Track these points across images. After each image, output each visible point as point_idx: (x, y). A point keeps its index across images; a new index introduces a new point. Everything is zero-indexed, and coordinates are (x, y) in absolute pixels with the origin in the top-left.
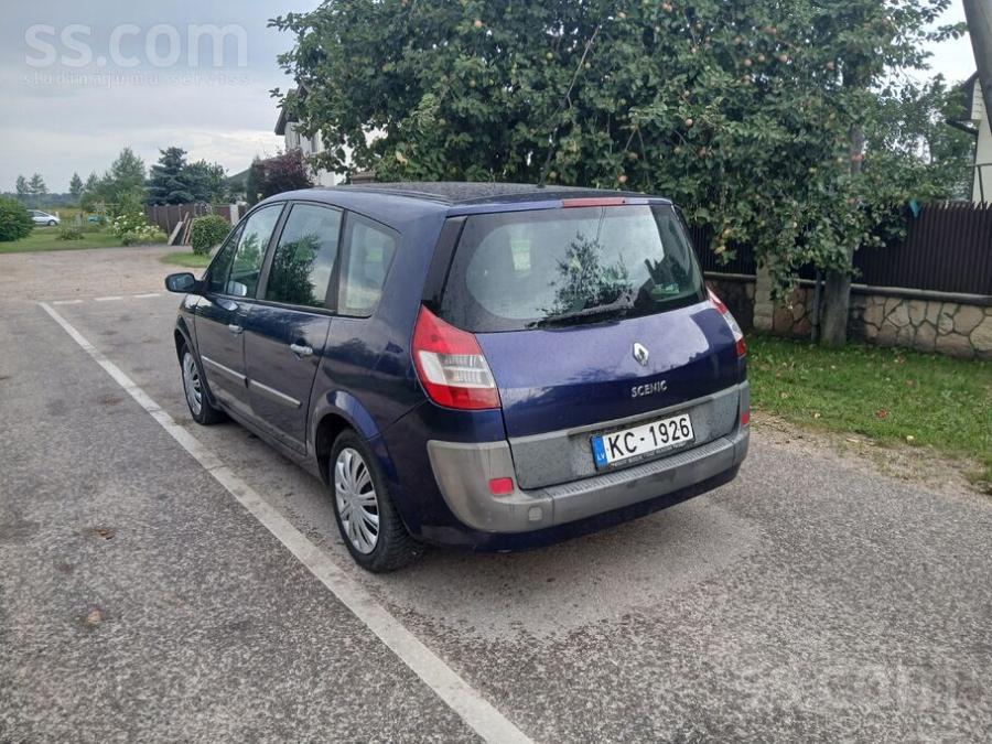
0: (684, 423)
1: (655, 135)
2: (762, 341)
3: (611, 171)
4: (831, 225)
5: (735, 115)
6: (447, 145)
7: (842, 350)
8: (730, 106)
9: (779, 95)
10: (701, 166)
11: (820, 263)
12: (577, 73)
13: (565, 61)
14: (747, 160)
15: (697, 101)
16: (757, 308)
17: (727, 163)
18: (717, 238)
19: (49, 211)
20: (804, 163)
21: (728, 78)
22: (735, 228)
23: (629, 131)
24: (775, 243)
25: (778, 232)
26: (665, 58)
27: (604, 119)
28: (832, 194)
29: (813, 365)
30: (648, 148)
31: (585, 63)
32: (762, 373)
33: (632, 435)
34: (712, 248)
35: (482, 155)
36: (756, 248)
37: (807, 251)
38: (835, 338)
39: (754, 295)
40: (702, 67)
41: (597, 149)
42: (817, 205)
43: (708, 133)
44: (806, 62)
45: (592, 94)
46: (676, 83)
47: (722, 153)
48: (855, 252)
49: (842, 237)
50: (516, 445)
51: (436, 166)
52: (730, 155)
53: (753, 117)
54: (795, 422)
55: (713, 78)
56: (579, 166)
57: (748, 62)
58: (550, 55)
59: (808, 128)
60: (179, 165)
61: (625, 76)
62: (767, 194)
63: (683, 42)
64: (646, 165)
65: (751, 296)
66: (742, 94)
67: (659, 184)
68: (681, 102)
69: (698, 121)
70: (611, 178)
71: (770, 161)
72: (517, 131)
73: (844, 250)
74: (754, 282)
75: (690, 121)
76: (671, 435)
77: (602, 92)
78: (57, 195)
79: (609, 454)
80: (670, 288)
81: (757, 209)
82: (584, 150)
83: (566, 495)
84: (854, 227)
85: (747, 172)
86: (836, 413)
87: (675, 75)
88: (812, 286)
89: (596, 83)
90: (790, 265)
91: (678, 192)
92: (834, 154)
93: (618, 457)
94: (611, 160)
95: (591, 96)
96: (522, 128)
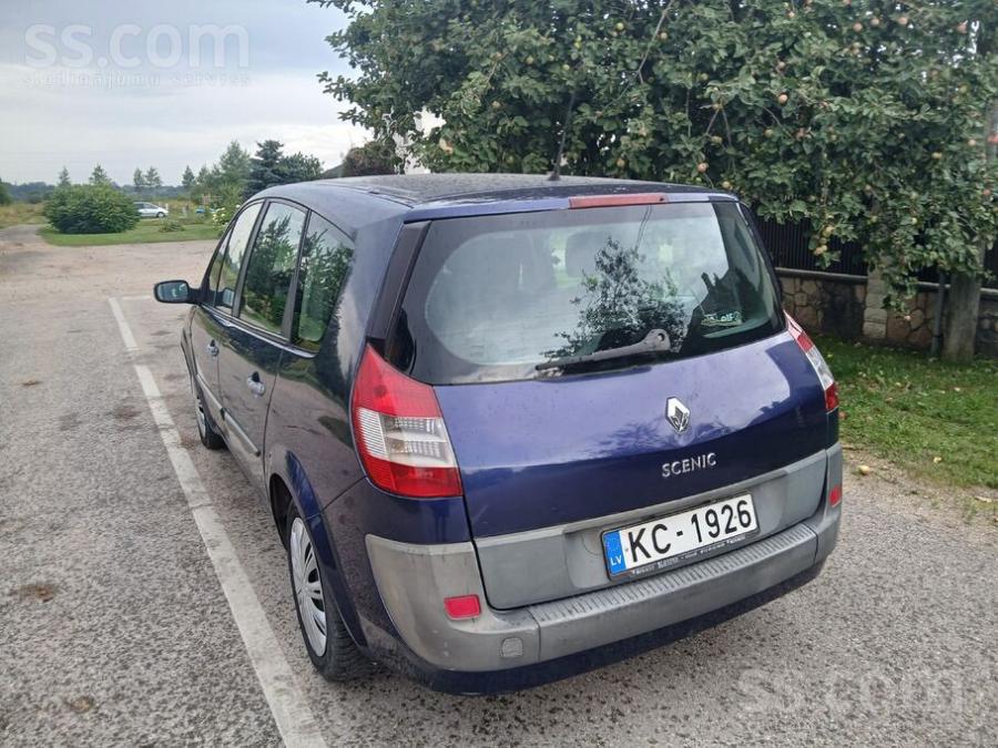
0: (743, 508)
1: (742, 115)
2: (872, 353)
3: (689, 157)
4: (959, 220)
5: (841, 90)
6: (499, 131)
7: (969, 366)
8: (835, 80)
9: (896, 65)
10: (797, 151)
11: (944, 264)
12: (650, 45)
13: (638, 33)
14: (855, 143)
15: (793, 74)
16: (868, 313)
17: (831, 146)
18: (817, 237)
19: (160, 203)
20: (926, 147)
21: (832, 46)
22: (839, 225)
23: (712, 111)
24: (889, 242)
25: (893, 229)
26: (756, 24)
27: (683, 97)
28: (961, 183)
29: (935, 386)
30: (734, 130)
31: (660, 33)
32: (870, 396)
33: (665, 529)
34: (811, 248)
35: (542, 141)
36: (865, 247)
37: (928, 252)
38: (961, 350)
39: (865, 298)
40: (801, 33)
41: (671, 133)
42: (941, 196)
43: (806, 112)
44: (932, 24)
45: (666, 68)
46: (768, 53)
47: (824, 135)
48: (987, 251)
49: (972, 235)
50: (486, 549)
51: (486, 155)
52: (834, 137)
53: (863, 91)
54: (910, 469)
55: (814, 46)
56: (651, 152)
57: (858, 27)
58: (620, 26)
59: (933, 104)
60: (275, 158)
61: (705, 45)
62: (880, 184)
63: (780, 6)
64: (731, 151)
65: (860, 299)
66: (850, 65)
67: (747, 172)
68: (773, 75)
69: (793, 96)
70: (689, 165)
71: (884, 144)
72: (580, 113)
73: (974, 250)
74: (864, 283)
75: (784, 98)
76: (723, 526)
77: (678, 65)
78: (172, 187)
79: (628, 556)
80: (727, 318)
81: (867, 201)
82: (656, 134)
83: (560, 620)
84: (987, 222)
85: (854, 157)
86: (961, 457)
87: (767, 43)
88: (934, 290)
89: (672, 56)
90: (907, 267)
91: (768, 182)
92: (965, 135)
93: (642, 560)
94: (687, 144)
95: (666, 70)
96: (585, 110)
